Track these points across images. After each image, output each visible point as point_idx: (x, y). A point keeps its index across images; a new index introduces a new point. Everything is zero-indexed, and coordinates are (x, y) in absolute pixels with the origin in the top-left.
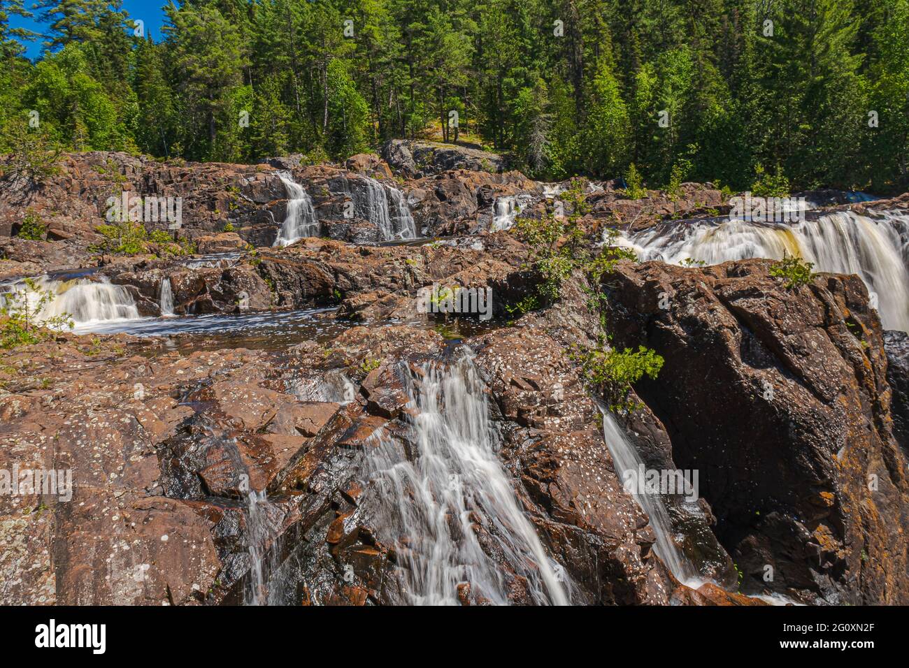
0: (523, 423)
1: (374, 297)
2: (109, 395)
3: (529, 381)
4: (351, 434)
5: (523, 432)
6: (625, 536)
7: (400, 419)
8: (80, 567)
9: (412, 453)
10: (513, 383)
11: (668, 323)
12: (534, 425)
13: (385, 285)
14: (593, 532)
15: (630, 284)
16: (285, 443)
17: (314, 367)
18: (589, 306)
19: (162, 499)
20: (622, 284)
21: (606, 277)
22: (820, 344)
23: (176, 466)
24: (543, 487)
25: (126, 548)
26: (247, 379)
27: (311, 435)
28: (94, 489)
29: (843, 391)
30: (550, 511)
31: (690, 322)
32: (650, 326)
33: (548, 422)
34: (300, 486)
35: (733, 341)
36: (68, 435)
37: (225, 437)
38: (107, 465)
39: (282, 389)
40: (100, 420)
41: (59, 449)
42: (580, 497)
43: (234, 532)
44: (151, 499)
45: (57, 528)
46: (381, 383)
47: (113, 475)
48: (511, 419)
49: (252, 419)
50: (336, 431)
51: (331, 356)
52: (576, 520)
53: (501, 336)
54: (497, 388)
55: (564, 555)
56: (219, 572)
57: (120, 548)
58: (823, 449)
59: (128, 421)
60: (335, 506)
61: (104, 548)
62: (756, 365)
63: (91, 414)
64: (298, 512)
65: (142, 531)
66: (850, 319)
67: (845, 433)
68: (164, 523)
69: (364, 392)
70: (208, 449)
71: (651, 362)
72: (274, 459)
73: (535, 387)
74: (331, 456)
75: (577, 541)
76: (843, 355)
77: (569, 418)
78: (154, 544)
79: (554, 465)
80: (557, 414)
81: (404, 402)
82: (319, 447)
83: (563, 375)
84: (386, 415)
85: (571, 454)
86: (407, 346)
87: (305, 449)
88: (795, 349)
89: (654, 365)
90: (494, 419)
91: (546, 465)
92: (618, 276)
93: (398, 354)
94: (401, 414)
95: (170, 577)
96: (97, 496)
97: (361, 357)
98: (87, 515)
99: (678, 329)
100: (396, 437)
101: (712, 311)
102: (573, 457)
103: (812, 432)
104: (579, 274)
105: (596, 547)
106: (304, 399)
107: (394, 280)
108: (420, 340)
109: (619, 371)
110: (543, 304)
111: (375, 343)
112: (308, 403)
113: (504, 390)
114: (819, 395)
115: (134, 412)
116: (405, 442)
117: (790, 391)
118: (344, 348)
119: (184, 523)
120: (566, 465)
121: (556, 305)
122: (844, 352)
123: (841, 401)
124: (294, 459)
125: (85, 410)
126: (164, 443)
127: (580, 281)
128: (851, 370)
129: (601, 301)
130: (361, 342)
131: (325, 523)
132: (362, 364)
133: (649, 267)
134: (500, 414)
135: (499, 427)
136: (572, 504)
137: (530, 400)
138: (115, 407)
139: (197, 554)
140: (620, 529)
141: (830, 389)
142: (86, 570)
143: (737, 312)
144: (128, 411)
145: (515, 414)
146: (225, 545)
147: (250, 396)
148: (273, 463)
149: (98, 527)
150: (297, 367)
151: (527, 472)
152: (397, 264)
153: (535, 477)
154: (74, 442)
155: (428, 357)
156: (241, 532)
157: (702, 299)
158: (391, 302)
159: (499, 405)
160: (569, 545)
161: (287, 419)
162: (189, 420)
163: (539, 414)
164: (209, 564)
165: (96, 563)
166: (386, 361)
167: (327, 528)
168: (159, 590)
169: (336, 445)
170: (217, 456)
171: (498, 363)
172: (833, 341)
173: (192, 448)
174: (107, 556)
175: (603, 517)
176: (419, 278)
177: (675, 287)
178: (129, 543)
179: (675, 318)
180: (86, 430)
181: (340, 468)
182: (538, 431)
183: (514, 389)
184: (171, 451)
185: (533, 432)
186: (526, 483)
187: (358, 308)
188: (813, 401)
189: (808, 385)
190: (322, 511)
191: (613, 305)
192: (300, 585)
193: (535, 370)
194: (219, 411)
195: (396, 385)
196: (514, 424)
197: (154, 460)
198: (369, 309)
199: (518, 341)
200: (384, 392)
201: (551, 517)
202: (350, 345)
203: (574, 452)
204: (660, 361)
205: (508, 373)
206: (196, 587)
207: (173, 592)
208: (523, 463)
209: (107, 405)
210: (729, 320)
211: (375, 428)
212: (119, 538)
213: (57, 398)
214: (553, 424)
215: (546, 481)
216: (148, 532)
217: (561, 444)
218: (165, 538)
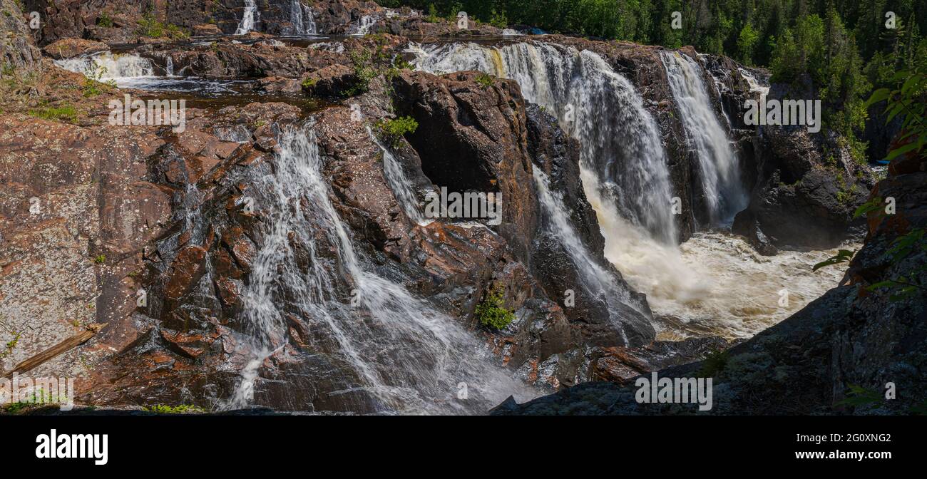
0: (336, 158)
1: (274, 79)
2: (126, 131)
3: (342, 138)
4: (244, 159)
5: (336, 162)
6: (382, 212)
7: (271, 153)
8: (109, 207)
9: (274, 170)
10: (333, 138)
11: (423, 104)
12: (342, 159)
13: (285, 68)
14: (366, 210)
15: (406, 84)
16: (209, 162)
17: (230, 122)
18: (385, 93)
19: (147, 183)
20: (402, 83)
21: (395, 79)
22: (495, 114)
23: (154, 168)
24: (342, 190)
25: (129, 202)
26: (194, 127)
27: (223, 158)
28: (116, 176)
29: (504, 135)
30: (343, 201)
31: (434, 104)
32: (415, 105)
33: (350, 158)
34: (214, 182)
35: (454, 114)
36: (106, 151)
37: (179, 157)
38: (123, 165)
39: (212, 133)
40: (120, 144)
41: (102, 156)
42: (361, 195)
43: (179, 200)
44: (141, 182)
45: (100, 190)
46: (263, 134)
47: (125, 170)
48: (330, 155)
49: (193, 149)
50: (236, 157)
51: (240, 117)
52: (357, 205)
53: (331, 112)
54: (325, 141)
55: (349, 220)
56: (171, 216)
57: (126, 202)
58: (492, 162)
59: (133, 145)
60: (232, 192)
61: (120, 202)
62: (465, 124)
63: (116, 141)
64: (212, 194)
65: (136, 196)
66: (511, 101)
67: (503, 154)
68: (147, 193)
69: (254, 138)
70: (170, 162)
71: (411, 124)
72: (202, 169)
73: (345, 141)
74: (232, 169)
75: (356, 214)
76: (506, 119)
77: (361, 156)
78: (141, 202)
79: (350, 180)
80: (355, 154)
81: (275, 144)
82: (227, 164)
83: (361, 134)
84: (264, 151)
85: (359, 174)
86: (280, 114)
87: (219, 165)
88: (483, 118)
89: (413, 127)
90: (321, 155)
91: (346, 179)
92: (400, 79)
93: (275, 118)
94: (272, 151)
95: (148, 216)
96: (117, 179)
97: (256, 118)
98: (113, 186)
99: (428, 107)
100: (268, 162)
101: (445, 99)
102: (360, 175)
103: (487, 155)
104: (382, 76)
105: (367, 217)
106: (223, 139)
107: (290, 66)
108: (288, 111)
109: (393, 130)
110: (358, 93)
111: (264, 112)
112: (224, 141)
113: (328, 142)
114: (492, 139)
115: (136, 141)
116: (272, 165)
117: (479, 137)
118: (247, 113)
119: (155, 195)
120: (356, 179)
121: (365, 94)
122: (506, 117)
123: (502, 140)
124: (212, 170)
125: (114, 138)
126: (150, 157)
127: (381, 80)
128: (508, 126)
129: (392, 91)
130: (256, 111)
131: (225, 200)
132: (255, 123)
133: (417, 75)
134: (325, 153)
135: (324, 159)
136: (356, 198)
137: (341, 147)
138: (128, 138)
139: (161, 209)
140: (380, 209)
141: (497, 135)
142: (111, 209)
143: (457, 100)
144: (133, 140)
145: (333, 153)
146: (173, 205)
147: (194, 136)
148: (202, 171)
149: (117, 192)
150: (221, 122)
151: (335, 182)
152: (292, 57)
153: (339, 185)
154: (108, 153)
155: (288, 121)
156: (182, 201)
157: (441, 93)
158: (283, 82)
159: (324, 149)
160: (352, 216)
161: (212, 150)
162: (162, 147)
163: (345, 154)
164: (165, 213)
165: (116, 207)
166: (267, 122)
167: (226, 202)
168: (142, 220)
169: (235, 164)
170: (174, 166)
171: (326, 128)
172: (501, 112)
173: (163, 161)
174: (120, 205)
175: (372, 204)
176: (304, 66)
177: (428, 86)
178: (130, 200)
179: (427, 102)
180: (114, 149)
181: (236, 175)
182: (344, 162)
183: (333, 141)
184: (153, 161)
185: (341, 162)
186: (333, 187)
187: (264, 85)
188: (489, 141)
189: (487, 134)
190: (225, 194)
191: (397, 94)
192: (210, 225)
193: (346, 132)
194: (177, 143)
195: (271, 136)
196: (332, 158)
197: (145, 165)
198: (271, 85)
199: (339, 116)
200: (265, 139)
201: (344, 204)
202: (250, 111)
203: (361, 173)
204: (416, 125)
205: (331, 133)
206: (159, 221)
207: (149, 222)
208: (334, 177)
209: (124, 136)
210: (454, 104)
211: (257, 157)
212: (126, 198)
213: (102, 131)
214: (353, 159)
215: (344, 187)
216: (139, 196)
217: (355, 169)
218: (146, 200)
